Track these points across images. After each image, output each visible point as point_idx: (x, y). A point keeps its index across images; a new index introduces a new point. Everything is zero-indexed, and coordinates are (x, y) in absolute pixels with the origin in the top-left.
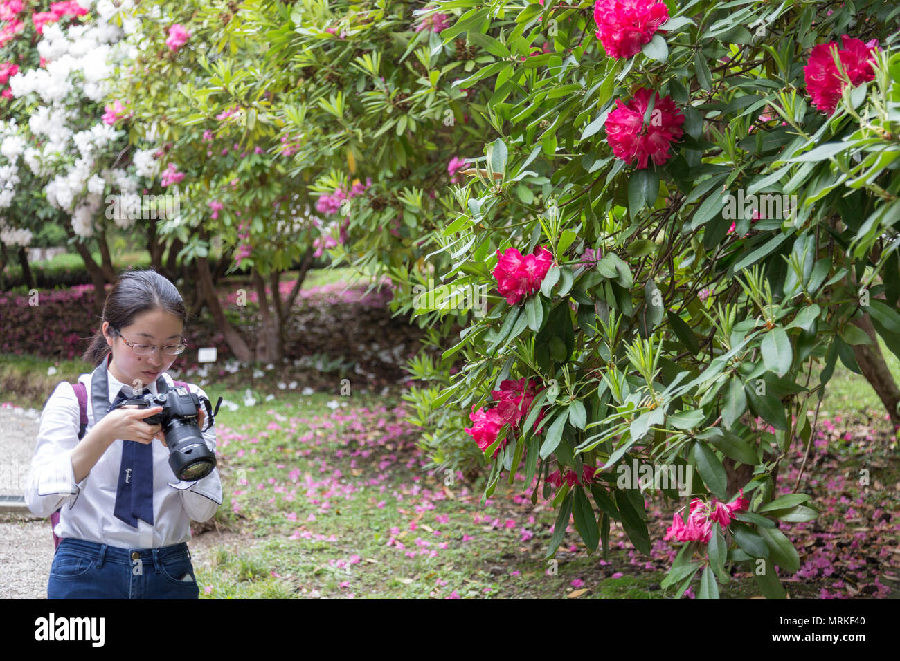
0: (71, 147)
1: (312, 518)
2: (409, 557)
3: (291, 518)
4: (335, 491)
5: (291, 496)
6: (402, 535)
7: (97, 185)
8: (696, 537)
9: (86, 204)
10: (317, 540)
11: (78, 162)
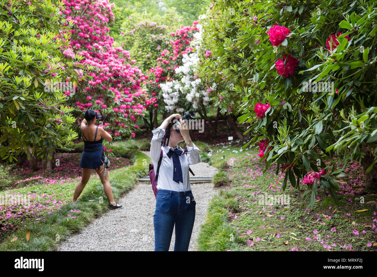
0: (191, 86)
1: (250, 181)
2: (274, 191)
3: (244, 181)
4: (257, 174)
5: (245, 175)
6: (273, 185)
7: (198, 95)
8: (309, 182)
9: (196, 100)
10: (250, 187)
11: (192, 89)
